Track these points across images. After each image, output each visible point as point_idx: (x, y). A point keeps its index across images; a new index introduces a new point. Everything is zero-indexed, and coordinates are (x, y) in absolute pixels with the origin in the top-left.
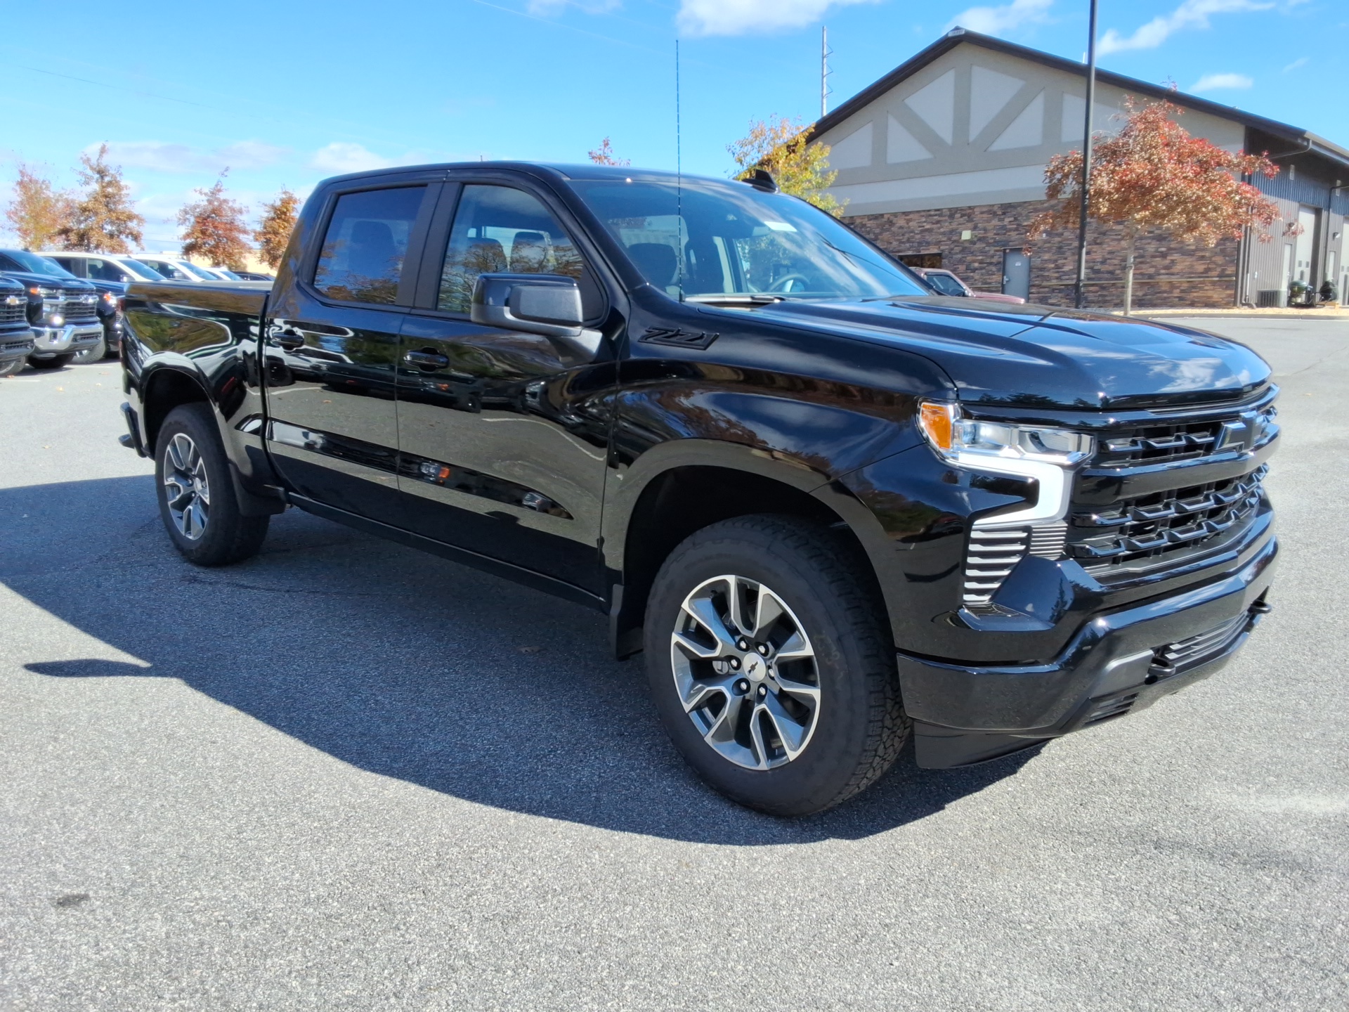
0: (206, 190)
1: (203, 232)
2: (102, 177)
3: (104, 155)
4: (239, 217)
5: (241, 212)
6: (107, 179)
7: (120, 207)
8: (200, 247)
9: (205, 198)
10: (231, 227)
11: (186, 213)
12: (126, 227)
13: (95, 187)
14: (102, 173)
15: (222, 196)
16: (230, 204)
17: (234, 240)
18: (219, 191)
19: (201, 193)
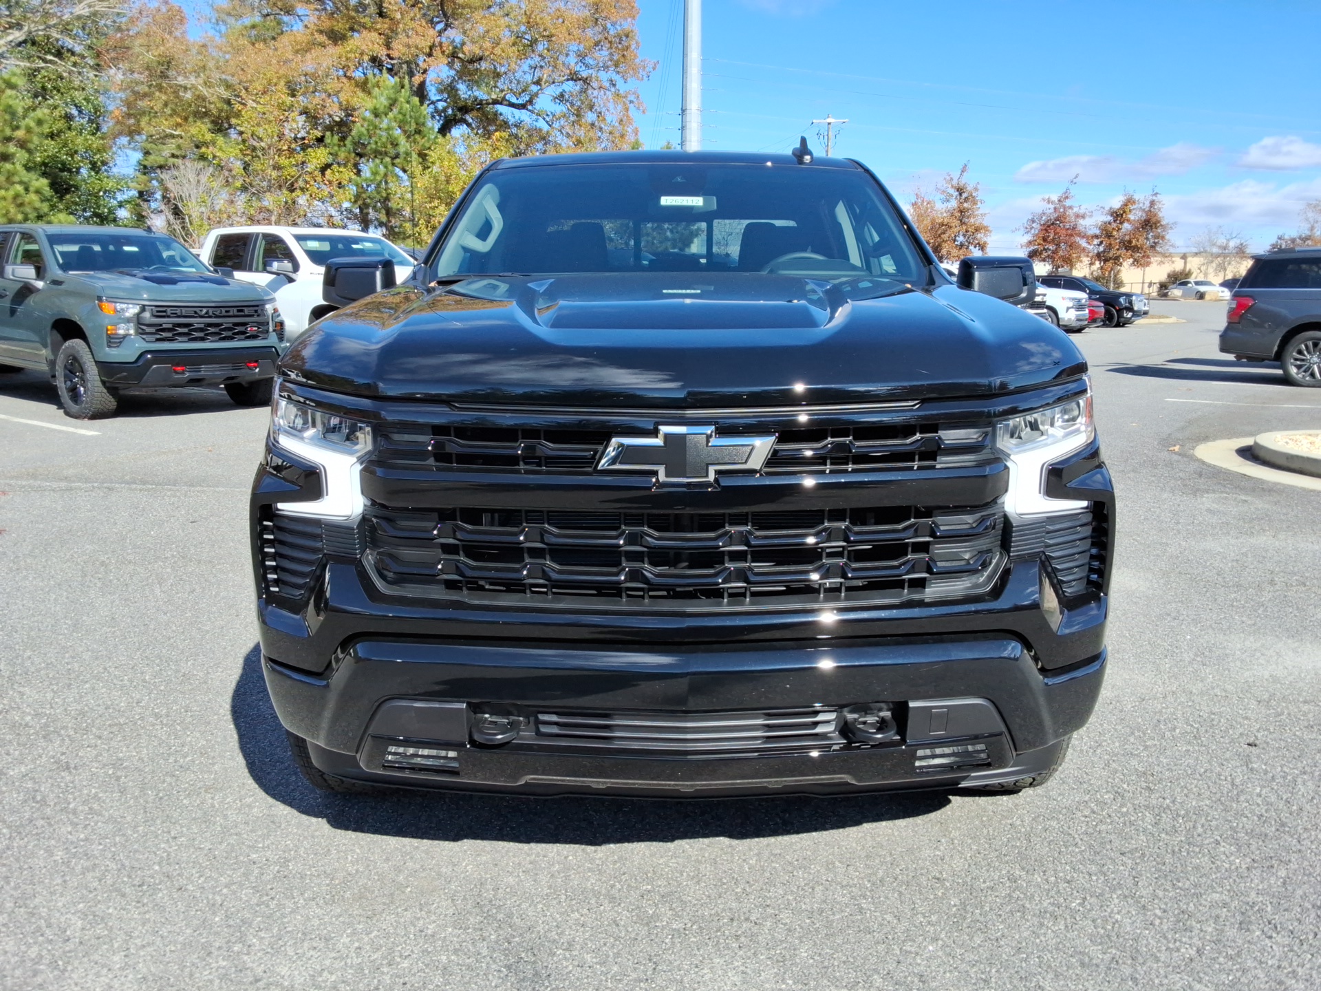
0: (1055, 198)
1: (1045, 240)
2: (961, 194)
3: (965, 174)
4: (1081, 221)
5: (1083, 217)
6: (964, 195)
7: (972, 220)
8: (1041, 254)
9: (1052, 207)
10: (1073, 231)
11: (1033, 222)
12: (975, 239)
13: (953, 204)
14: (960, 191)
15: (1068, 203)
16: (1075, 210)
17: (1072, 246)
18: (1067, 197)
19: (1049, 202)
